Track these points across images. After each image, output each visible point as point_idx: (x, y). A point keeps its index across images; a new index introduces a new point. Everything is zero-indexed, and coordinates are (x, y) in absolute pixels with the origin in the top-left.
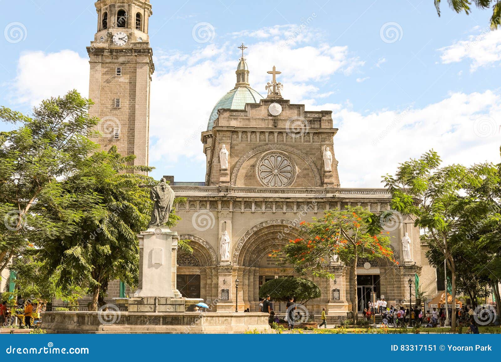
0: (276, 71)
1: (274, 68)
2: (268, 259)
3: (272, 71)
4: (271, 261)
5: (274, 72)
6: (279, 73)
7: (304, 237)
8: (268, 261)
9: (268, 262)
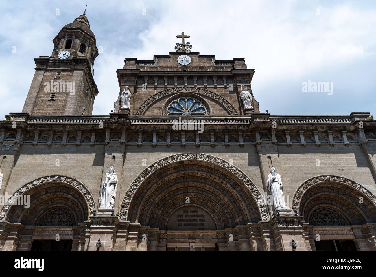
0: (185, 35)
1: (183, 33)
2: (180, 218)
3: (181, 35)
4: (183, 220)
5: (183, 36)
6: (188, 37)
7: (227, 180)
8: (179, 220)
9: (179, 222)
